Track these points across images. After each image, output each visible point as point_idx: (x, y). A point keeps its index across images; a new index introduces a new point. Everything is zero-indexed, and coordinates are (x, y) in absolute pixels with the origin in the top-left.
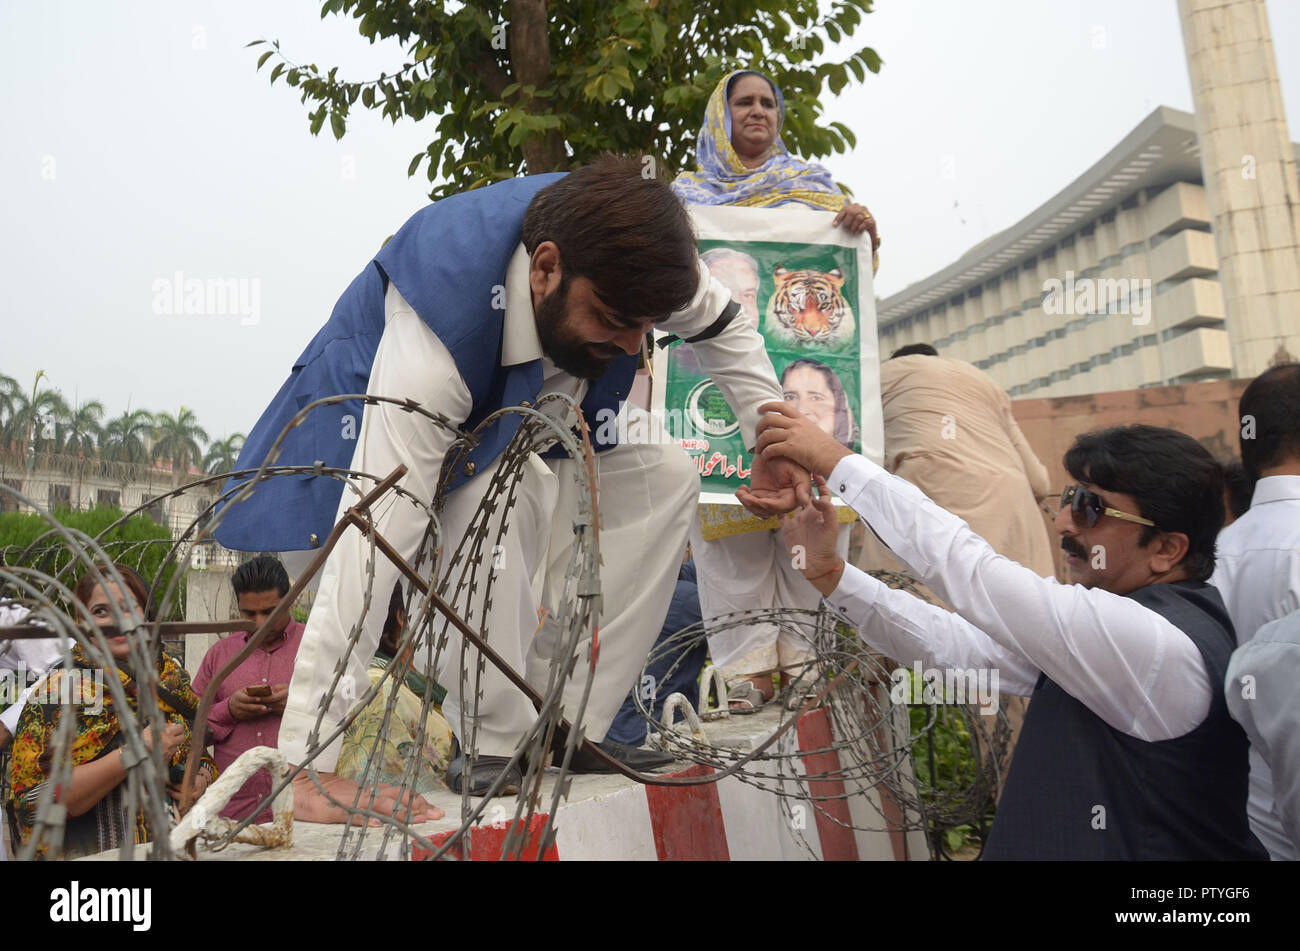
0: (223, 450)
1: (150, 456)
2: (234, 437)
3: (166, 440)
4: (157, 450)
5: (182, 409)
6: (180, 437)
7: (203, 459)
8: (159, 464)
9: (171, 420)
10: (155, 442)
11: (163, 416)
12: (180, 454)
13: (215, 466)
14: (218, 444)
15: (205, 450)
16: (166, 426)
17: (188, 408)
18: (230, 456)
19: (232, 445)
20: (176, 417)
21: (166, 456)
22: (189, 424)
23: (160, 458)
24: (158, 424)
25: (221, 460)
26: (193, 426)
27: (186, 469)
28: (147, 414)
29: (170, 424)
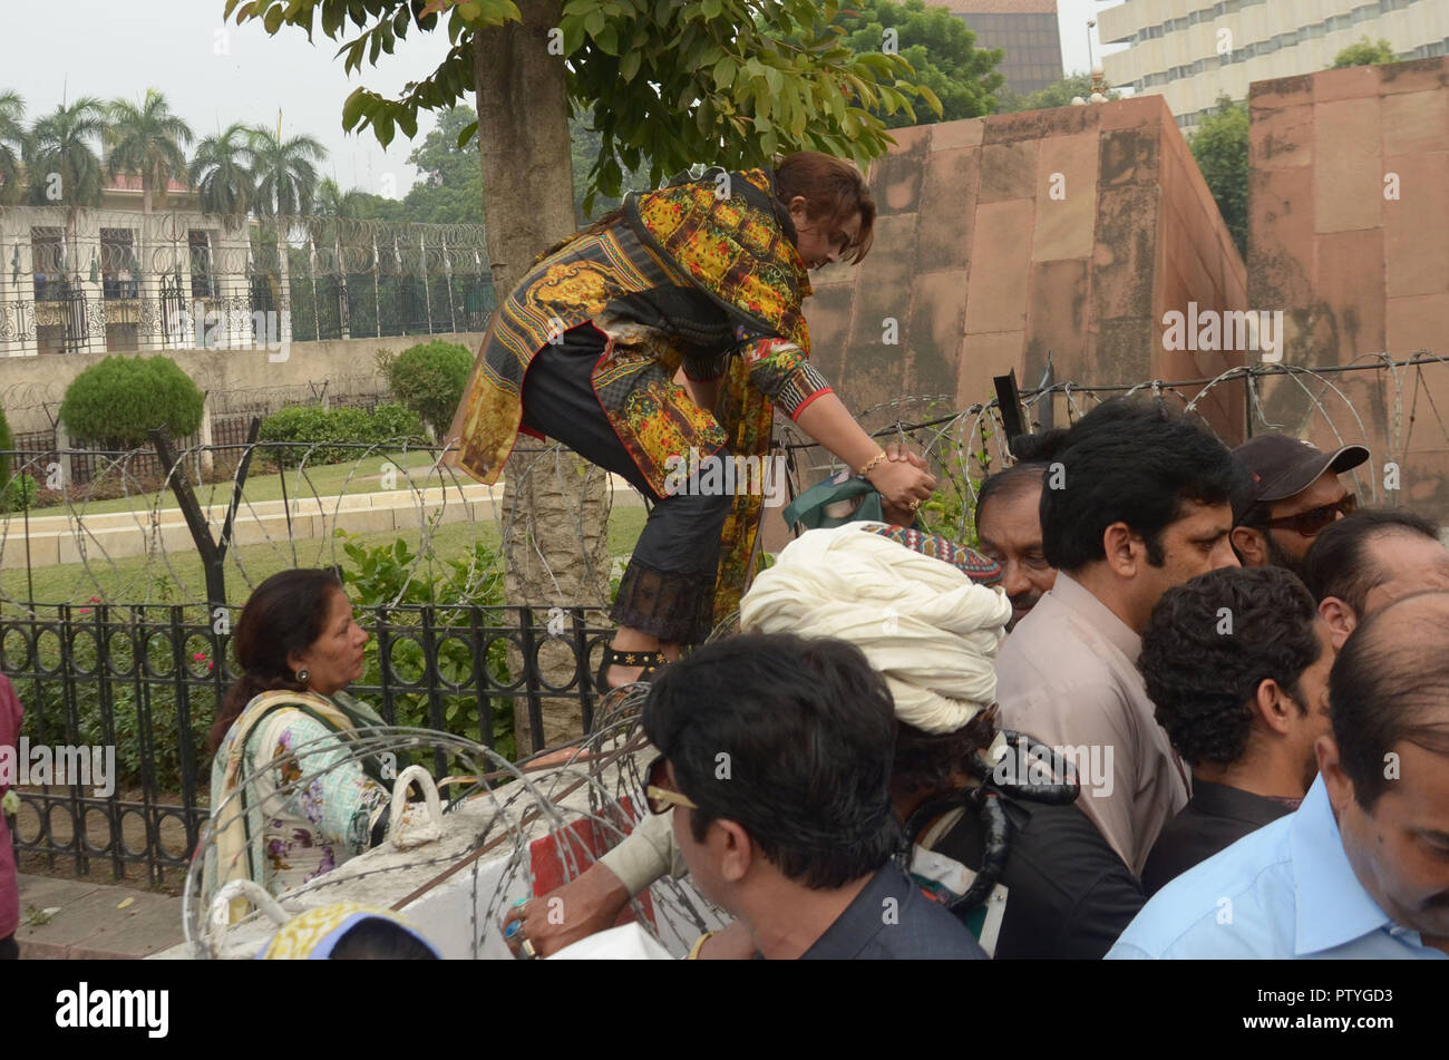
0: (219, 152)
1: (105, 169)
2: (233, 130)
3: (128, 143)
4: (115, 160)
5: (149, 94)
6: (151, 138)
7: (188, 167)
8: (121, 179)
9: (135, 114)
10: (112, 147)
11: (119, 106)
12: (152, 163)
13: (207, 178)
14: (209, 142)
15: (190, 153)
16: (127, 122)
17: (158, 91)
18: (229, 160)
19: (232, 143)
20: (139, 104)
21: (131, 168)
22: (159, 116)
23: (123, 171)
24: (114, 120)
25: (216, 166)
26: (167, 118)
27: (163, 188)
28: (94, 105)
29: (131, 118)
